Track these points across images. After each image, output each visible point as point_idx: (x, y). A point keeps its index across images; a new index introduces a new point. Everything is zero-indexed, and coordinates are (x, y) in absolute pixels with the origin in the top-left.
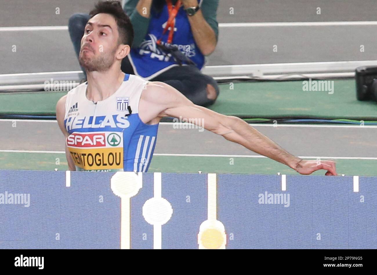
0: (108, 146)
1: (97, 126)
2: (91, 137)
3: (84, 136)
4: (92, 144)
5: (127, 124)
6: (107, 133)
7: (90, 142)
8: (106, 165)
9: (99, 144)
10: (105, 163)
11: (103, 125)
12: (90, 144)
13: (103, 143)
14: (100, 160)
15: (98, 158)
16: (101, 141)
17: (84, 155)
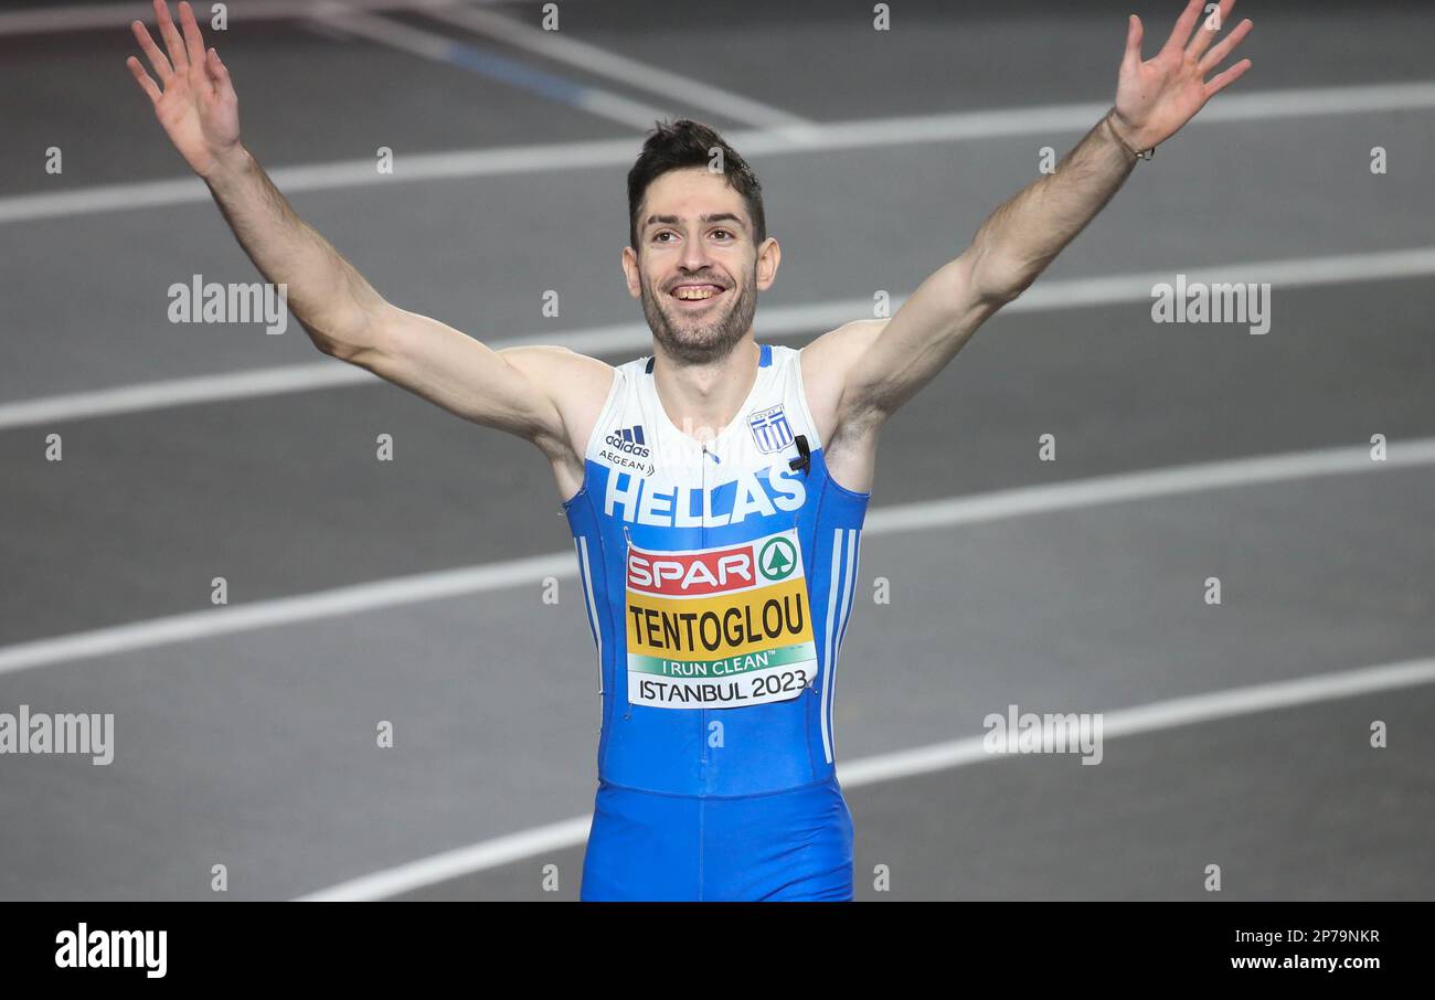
0: (761, 581)
2: (711, 561)
3: (687, 562)
4: (714, 583)
6: (757, 545)
8: (759, 638)
10: (754, 633)
12: (708, 584)
13: (748, 577)
14: (738, 628)
15: (733, 621)
16: (743, 571)
17: (689, 617)
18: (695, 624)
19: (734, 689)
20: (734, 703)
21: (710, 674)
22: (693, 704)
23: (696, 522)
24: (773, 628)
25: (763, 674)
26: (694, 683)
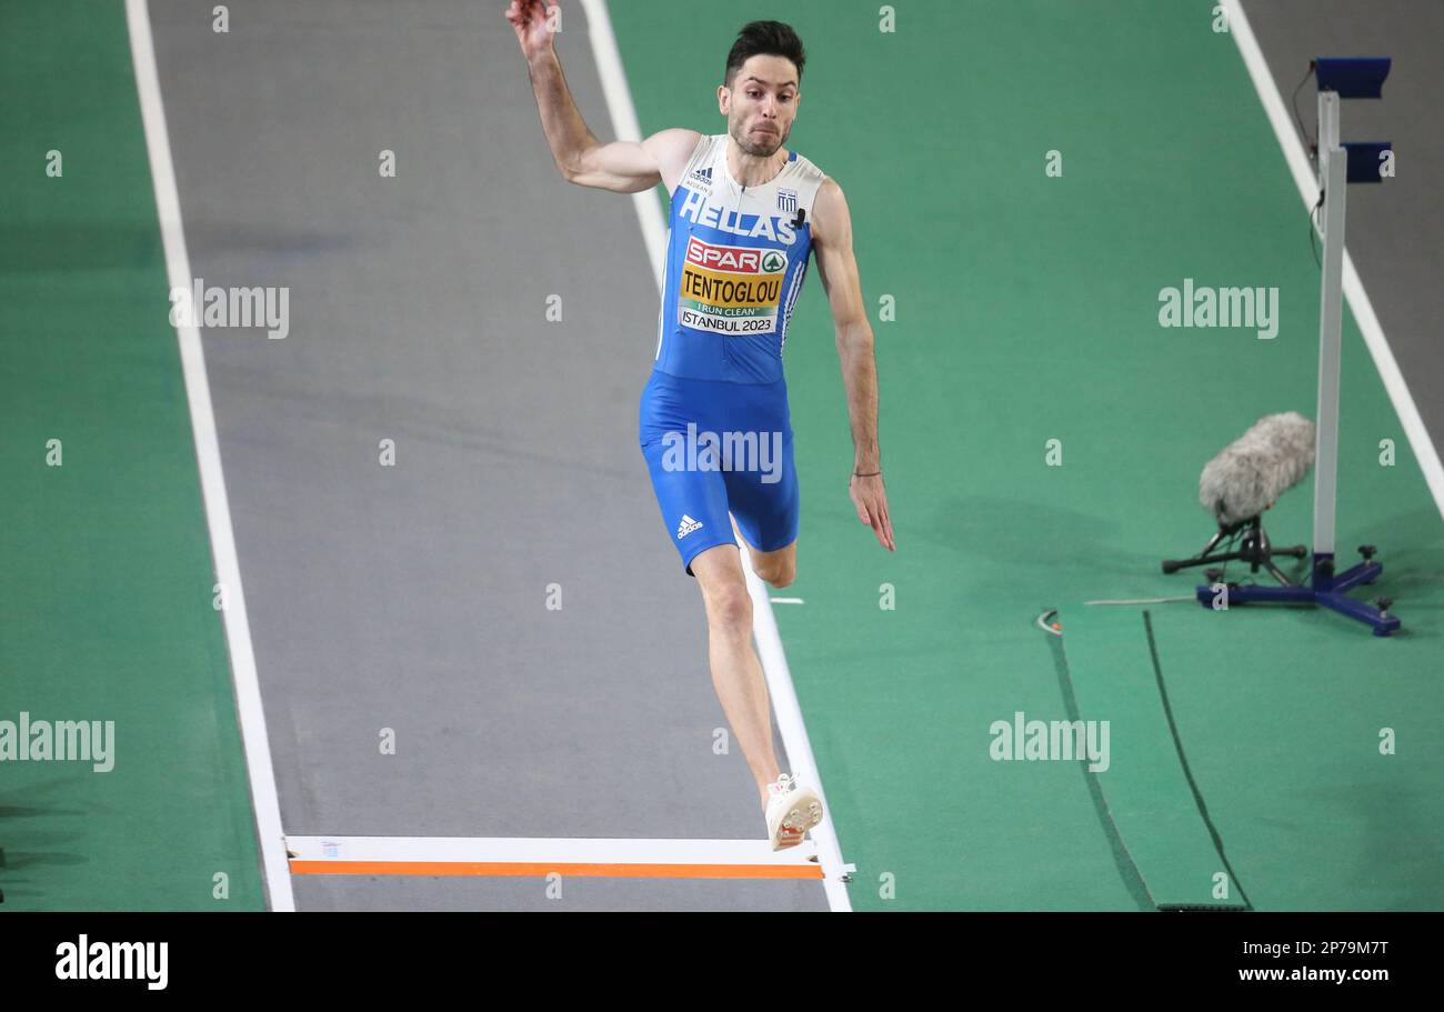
0: (761, 272)
1: (745, 233)
2: (737, 254)
3: (723, 252)
4: (736, 266)
5: (791, 238)
6: (764, 252)
7: (733, 262)
8: (753, 301)
9: (747, 268)
10: (751, 297)
11: (756, 232)
12: (732, 266)
13: (755, 267)
14: (743, 293)
15: (741, 288)
16: (752, 263)
17: (718, 282)
18: (721, 286)
19: (734, 325)
20: (733, 333)
21: (723, 315)
22: (711, 329)
23: (730, 230)
24: (761, 297)
25: (750, 319)
26: (713, 318)
